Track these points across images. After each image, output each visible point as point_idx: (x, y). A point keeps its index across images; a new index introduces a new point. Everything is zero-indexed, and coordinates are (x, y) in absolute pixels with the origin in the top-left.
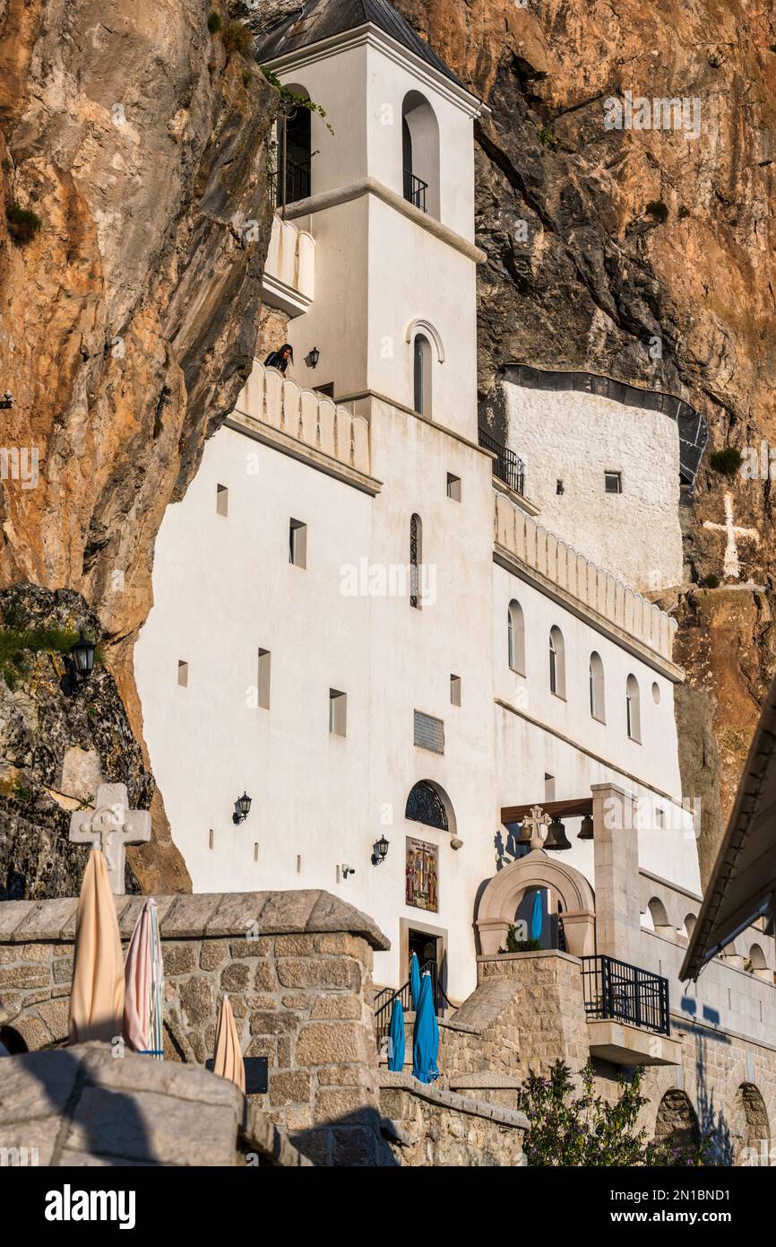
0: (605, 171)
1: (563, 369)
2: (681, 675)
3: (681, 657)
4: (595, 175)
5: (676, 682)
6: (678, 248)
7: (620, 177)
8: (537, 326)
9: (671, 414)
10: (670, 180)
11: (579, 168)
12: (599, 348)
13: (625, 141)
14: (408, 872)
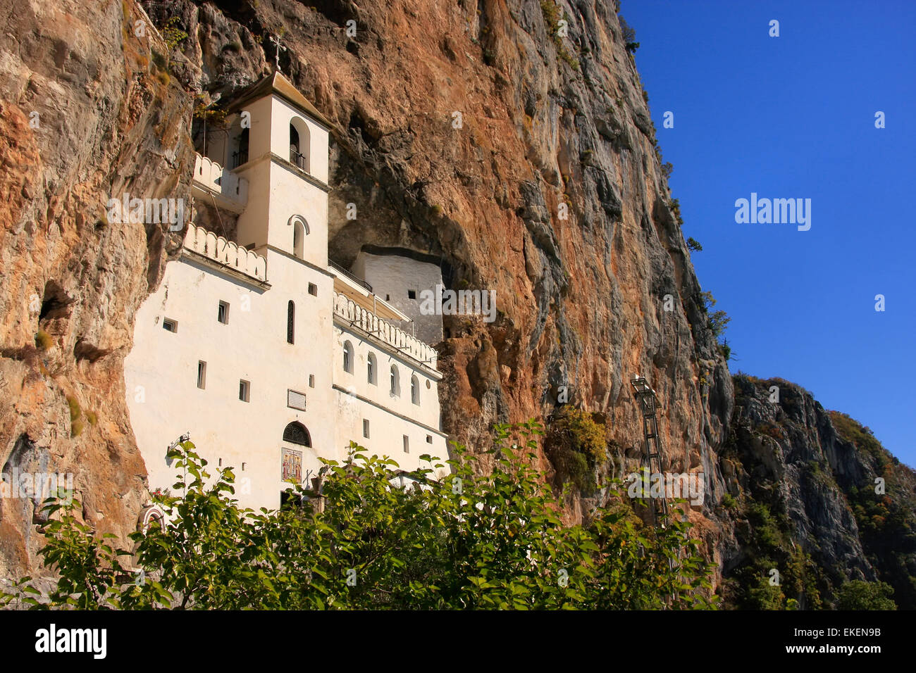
0: (403, 161)
1: (390, 246)
2: (440, 376)
3: (440, 368)
4: (399, 162)
5: (439, 381)
6: (439, 193)
7: (410, 163)
8: (376, 227)
9: (438, 265)
10: (433, 166)
11: (391, 159)
12: (405, 237)
13: (413, 149)
14: (284, 465)
